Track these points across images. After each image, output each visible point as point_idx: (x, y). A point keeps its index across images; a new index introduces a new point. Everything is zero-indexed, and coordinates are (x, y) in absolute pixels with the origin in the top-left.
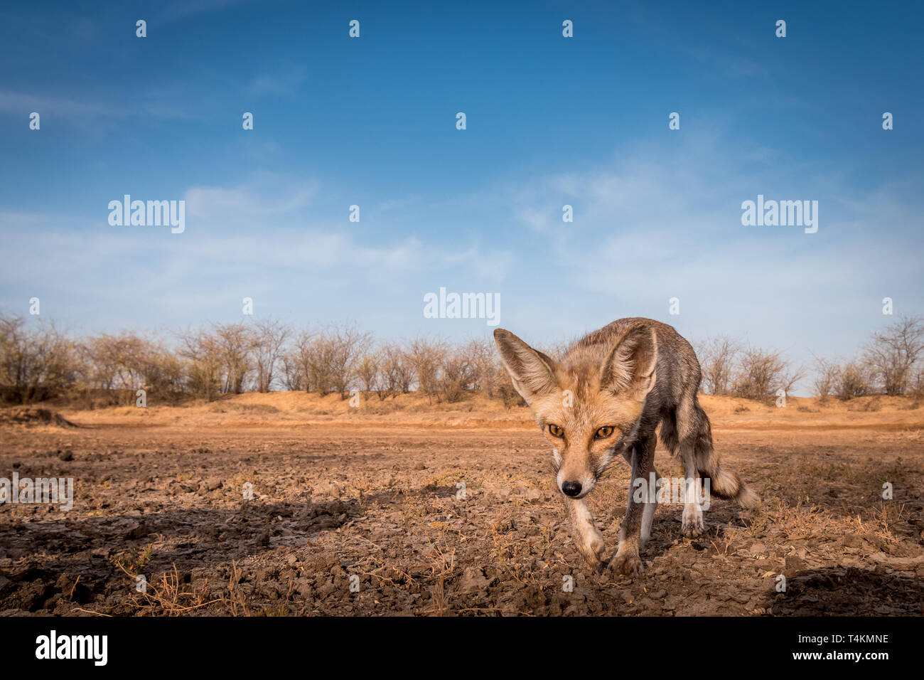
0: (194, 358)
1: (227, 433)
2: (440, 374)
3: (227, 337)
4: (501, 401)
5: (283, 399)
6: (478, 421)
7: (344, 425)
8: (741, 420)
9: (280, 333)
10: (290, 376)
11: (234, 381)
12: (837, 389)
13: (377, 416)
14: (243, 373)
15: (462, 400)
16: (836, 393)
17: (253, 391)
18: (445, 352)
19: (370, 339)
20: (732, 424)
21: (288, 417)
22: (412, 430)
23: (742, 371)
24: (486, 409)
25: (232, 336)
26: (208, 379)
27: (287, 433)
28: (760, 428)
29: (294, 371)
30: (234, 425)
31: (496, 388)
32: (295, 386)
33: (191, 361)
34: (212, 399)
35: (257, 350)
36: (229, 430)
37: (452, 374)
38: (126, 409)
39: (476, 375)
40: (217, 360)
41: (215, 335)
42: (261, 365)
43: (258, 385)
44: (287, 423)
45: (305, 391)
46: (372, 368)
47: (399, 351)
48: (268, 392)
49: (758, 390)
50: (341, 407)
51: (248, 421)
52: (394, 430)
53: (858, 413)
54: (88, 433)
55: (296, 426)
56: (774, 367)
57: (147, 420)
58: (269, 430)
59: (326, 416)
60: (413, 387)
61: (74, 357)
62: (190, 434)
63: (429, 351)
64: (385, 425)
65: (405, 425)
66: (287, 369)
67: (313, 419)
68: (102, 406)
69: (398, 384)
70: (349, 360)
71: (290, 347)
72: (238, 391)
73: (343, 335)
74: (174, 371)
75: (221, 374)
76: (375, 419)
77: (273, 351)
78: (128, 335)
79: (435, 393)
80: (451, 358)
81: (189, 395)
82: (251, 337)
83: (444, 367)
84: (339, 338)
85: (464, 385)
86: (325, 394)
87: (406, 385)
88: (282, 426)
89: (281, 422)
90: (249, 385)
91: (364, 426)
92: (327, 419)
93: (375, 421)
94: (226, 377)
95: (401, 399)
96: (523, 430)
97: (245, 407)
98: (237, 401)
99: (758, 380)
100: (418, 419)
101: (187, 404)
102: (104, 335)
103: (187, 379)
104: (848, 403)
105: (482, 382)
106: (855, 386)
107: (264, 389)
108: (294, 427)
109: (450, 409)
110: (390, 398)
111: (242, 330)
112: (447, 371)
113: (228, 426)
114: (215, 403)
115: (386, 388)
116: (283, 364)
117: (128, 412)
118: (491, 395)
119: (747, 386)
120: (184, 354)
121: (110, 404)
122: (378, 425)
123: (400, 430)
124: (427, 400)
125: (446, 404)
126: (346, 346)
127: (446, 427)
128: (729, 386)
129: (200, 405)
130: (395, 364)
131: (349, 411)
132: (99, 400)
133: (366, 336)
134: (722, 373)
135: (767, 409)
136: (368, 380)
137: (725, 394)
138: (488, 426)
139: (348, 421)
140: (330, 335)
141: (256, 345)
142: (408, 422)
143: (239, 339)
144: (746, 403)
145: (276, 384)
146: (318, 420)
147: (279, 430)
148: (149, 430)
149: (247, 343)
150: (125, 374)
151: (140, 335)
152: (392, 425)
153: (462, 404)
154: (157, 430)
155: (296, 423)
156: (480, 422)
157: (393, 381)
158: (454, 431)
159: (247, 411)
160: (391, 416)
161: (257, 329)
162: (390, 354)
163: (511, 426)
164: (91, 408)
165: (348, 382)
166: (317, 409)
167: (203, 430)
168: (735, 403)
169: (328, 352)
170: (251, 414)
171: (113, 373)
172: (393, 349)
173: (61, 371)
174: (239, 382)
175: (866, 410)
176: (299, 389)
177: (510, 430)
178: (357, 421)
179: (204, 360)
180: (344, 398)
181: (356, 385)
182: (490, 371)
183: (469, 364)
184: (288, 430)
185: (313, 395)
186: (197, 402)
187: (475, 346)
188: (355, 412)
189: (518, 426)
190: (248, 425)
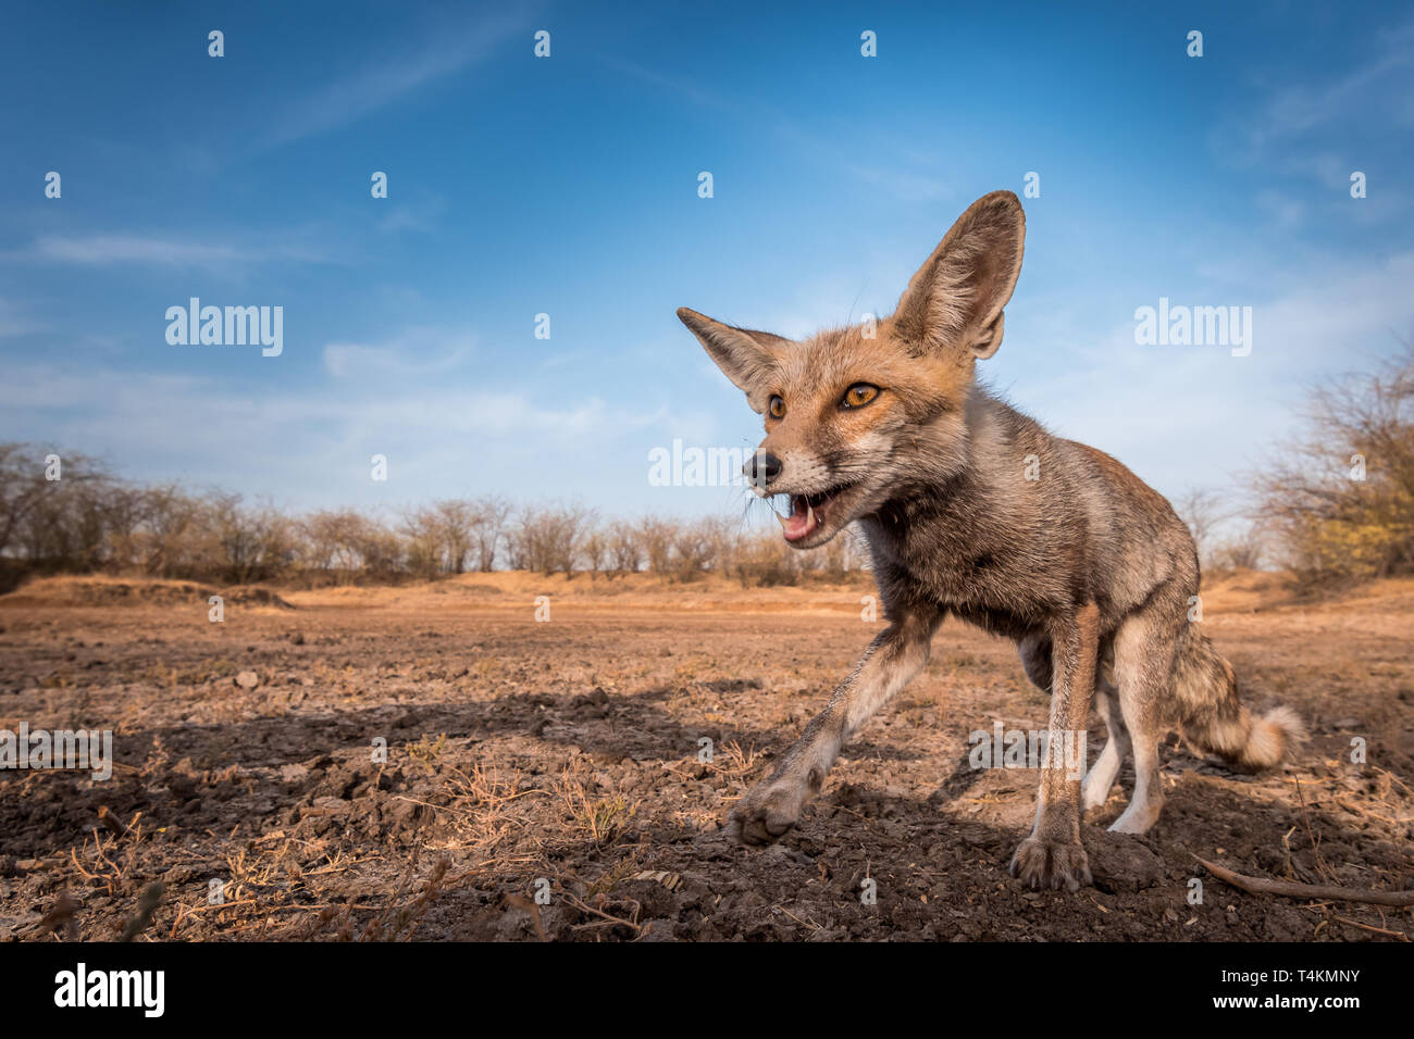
0: (414, 535)
1: (447, 616)
2: (672, 553)
3: (448, 512)
4: (738, 581)
5: (506, 577)
6: (714, 603)
7: (571, 607)
9: (503, 509)
10: (514, 556)
11: (455, 560)
13: (605, 597)
14: (464, 551)
15: (697, 580)
17: (474, 570)
18: (677, 528)
19: (597, 514)
21: (512, 598)
22: (642, 613)
24: (723, 590)
25: (453, 512)
26: (428, 557)
27: (510, 616)
29: (517, 549)
30: (457, 607)
31: (732, 568)
32: (518, 565)
33: (410, 539)
34: (433, 578)
35: (479, 527)
36: (451, 612)
37: (685, 552)
38: (344, 589)
39: (711, 553)
40: (438, 537)
41: (435, 511)
42: (483, 543)
43: (480, 565)
44: (511, 605)
45: (529, 571)
46: (599, 547)
47: (628, 527)
48: (490, 571)
50: (568, 587)
51: (469, 602)
52: (624, 613)
54: (306, 615)
57: (367, 601)
58: (492, 612)
60: (643, 566)
61: (292, 534)
62: (410, 616)
63: (660, 526)
64: (613, 608)
65: (634, 608)
66: (510, 547)
68: (320, 586)
69: (627, 565)
70: (576, 536)
71: (513, 523)
72: (459, 571)
73: (568, 510)
74: (393, 548)
75: (442, 553)
76: (603, 600)
77: (495, 528)
78: (346, 511)
79: (667, 572)
80: (684, 535)
81: (409, 575)
82: (473, 513)
83: (676, 545)
84: (564, 513)
85: (698, 564)
86: (550, 573)
87: (636, 564)
88: (505, 608)
89: (504, 604)
90: (471, 563)
91: (592, 608)
93: (603, 603)
94: (446, 556)
95: (631, 579)
96: (763, 613)
97: (467, 588)
98: (457, 581)
100: (649, 600)
101: (408, 584)
102: (323, 512)
103: (406, 558)
105: (718, 560)
107: (487, 568)
108: (518, 609)
109: (683, 590)
110: (618, 578)
111: (462, 505)
112: (680, 548)
113: (450, 608)
114: (435, 584)
115: (614, 567)
116: (506, 542)
117: (347, 593)
118: (727, 575)
120: (403, 531)
121: (328, 584)
122: (606, 608)
124: (658, 580)
125: (679, 585)
126: (572, 522)
127: (680, 609)
129: (420, 585)
130: (624, 542)
131: (576, 592)
132: (316, 580)
133: (593, 511)
136: (595, 558)
138: (725, 608)
139: (575, 603)
140: (555, 510)
141: (478, 521)
142: (639, 604)
143: (459, 515)
145: (499, 563)
147: (502, 612)
148: (368, 612)
149: (467, 520)
150: (344, 552)
151: (358, 511)
152: (620, 607)
153: (696, 584)
154: (375, 612)
155: (519, 604)
156: (716, 604)
157: (621, 559)
158: (688, 614)
159: (469, 592)
160: (620, 597)
161: (479, 505)
162: (618, 530)
163: (749, 609)
164: (309, 588)
165: (573, 561)
166: (542, 590)
167: (423, 612)
169: (552, 529)
170: (473, 594)
171: (331, 552)
172: (622, 526)
173: (278, 549)
174: (460, 561)
176: (522, 568)
177: (749, 613)
178: (584, 603)
179: (424, 538)
180: (570, 578)
181: (583, 564)
182: (726, 548)
183: (704, 541)
184: (512, 612)
185: (538, 574)
186: (417, 582)
187: (710, 523)
188: (582, 593)
189: (757, 609)
190: (470, 607)
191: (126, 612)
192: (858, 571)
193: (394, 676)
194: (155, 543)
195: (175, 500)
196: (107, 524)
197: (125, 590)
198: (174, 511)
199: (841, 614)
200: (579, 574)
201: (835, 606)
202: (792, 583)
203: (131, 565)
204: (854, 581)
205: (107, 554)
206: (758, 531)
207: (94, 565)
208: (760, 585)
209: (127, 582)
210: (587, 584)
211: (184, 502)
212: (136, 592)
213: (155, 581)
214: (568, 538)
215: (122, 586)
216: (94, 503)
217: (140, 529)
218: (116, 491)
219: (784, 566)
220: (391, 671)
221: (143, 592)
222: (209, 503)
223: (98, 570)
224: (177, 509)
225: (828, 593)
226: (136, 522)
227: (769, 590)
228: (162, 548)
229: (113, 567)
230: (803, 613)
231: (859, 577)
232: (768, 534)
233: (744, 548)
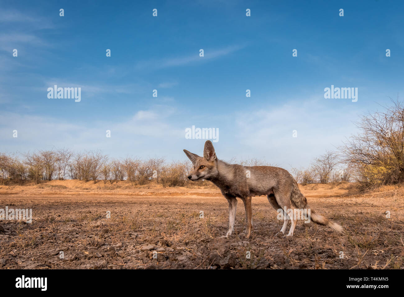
0: (31, 165)
1: (43, 197)
2: (137, 173)
3: (45, 156)
4: (162, 185)
5: (70, 183)
7: (95, 194)
9: (68, 155)
10: (73, 174)
11: (48, 175)
12: (301, 181)
13: (109, 190)
14: (52, 172)
15: (146, 184)
16: (301, 182)
17: (56, 179)
18: (139, 164)
19: (107, 158)
21: (71, 190)
22: (123, 196)
25: (48, 156)
26: (37, 174)
27: (69, 197)
29: (74, 171)
30: (47, 194)
31: (160, 179)
32: (75, 178)
33: (29, 166)
34: (38, 182)
35: (58, 162)
36: (45, 196)
37: (141, 173)
39: (152, 173)
40: (41, 166)
41: (40, 155)
42: (60, 169)
43: (58, 177)
44: (70, 193)
45: (79, 179)
46: (108, 171)
47: (119, 163)
48: (63, 180)
50: (94, 186)
51: (53, 192)
52: (116, 196)
53: (309, 191)
55: (74, 195)
57: (9, 191)
58: (62, 196)
59: (87, 190)
60: (125, 178)
62: (28, 197)
63: (132, 163)
64: (112, 194)
65: (120, 194)
66: (71, 170)
67: (81, 192)
69: (119, 177)
70: (98, 167)
71: (72, 161)
72: (50, 179)
73: (95, 156)
74: (22, 170)
75: (42, 172)
76: (108, 192)
77: (65, 163)
79: (134, 181)
80: (141, 167)
81: (28, 181)
82: (56, 156)
83: (138, 170)
84: (94, 157)
85: (146, 178)
86: (87, 181)
87: (122, 177)
88: (68, 194)
89: (68, 193)
90: (54, 177)
91: (103, 195)
92: (88, 192)
94: (45, 173)
95: (120, 183)
96: (170, 197)
97: (52, 186)
98: (49, 183)
100: (126, 192)
101: (27, 185)
103: (27, 174)
104: (305, 186)
106: (308, 179)
108: (72, 195)
109: (140, 188)
110: (115, 183)
111: (52, 153)
112: (140, 171)
113: (45, 194)
114: (39, 185)
115: (113, 179)
116: (70, 168)
117: (2, 188)
118: (158, 182)
120: (27, 163)
122: (109, 194)
123: (118, 197)
124: (131, 184)
125: (139, 186)
126: (97, 161)
127: (138, 195)
129: (33, 185)
130: (118, 169)
131: (97, 188)
133: (105, 156)
136: (106, 175)
138: (156, 195)
139: (97, 193)
140: (90, 156)
141: (58, 160)
142: (122, 193)
143: (51, 157)
145: (66, 177)
146: (84, 192)
147: (66, 196)
149: (54, 159)
151: (7, 155)
153: (146, 185)
155: (74, 193)
156: (152, 193)
157: (116, 176)
159: (53, 188)
160: (115, 190)
161: (59, 153)
162: (115, 164)
163: (165, 195)
165: (97, 176)
166: (84, 187)
167: (33, 196)
169: (89, 163)
170: (55, 189)
172: (117, 162)
174: (51, 175)
175: (312, 189)
176: (76, 179)
177: (165, 197)
178: (100, 193)
179: (35, 166)
180: (95, 183)
181: (101, 177)
182: (158, 172)
183: (149, 169)
184: (70, 196)
185: (82, 181)
186: (31, 184)
187: (152, 162)
188: (100, 189)
189: (168, 195)
190: (53, 194)
199: (200, 197)
200: (99, 181)
201: (198, 194)
202: (182, 186)
206: (170, 165)
208: (170, 186)
210: (102, 185)
214: (95, 167)
219: (179, 179)
225: (196, 189)
227: (173, 188)
230: (186, 197)
232: (174, 167)
233: (165, 172)
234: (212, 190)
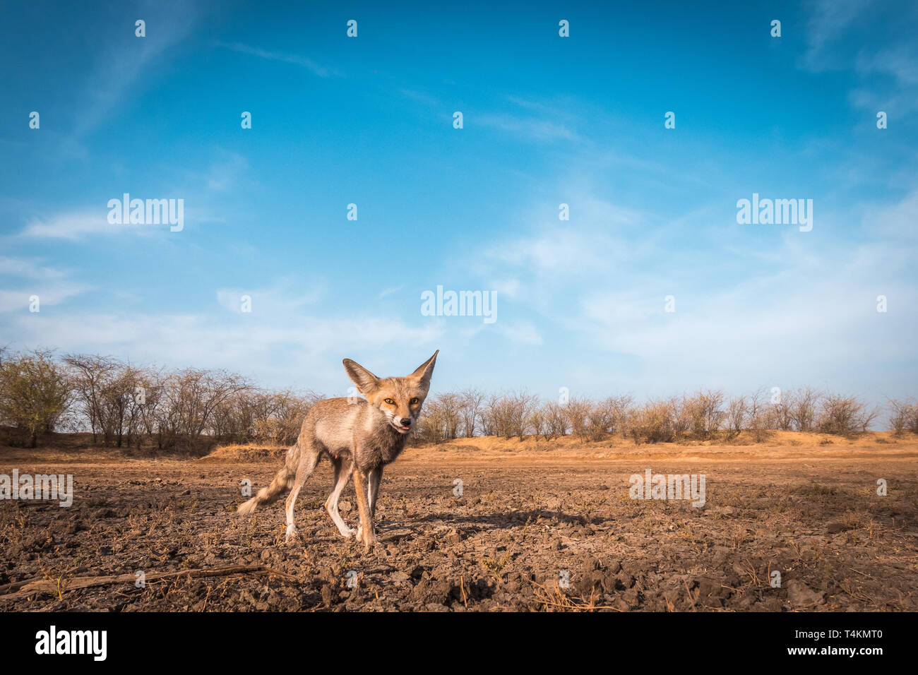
2: (587, 422)
3: (445, 401)
4: (633, 440)
5: (482, 442)
6: (617, 454)
7: (524, 459)
8: (826, 451)
9: (478, 398)
10: (486, 427)
11: (450, 430)
13: (545, 452)
14: (456, 425)
15: (604, 440)
16: (910, 427)
17: (462, 436)
18: (589, 406)
19: (537, 399)
20: (819, 454)
21: (486, 453)
23: (824, 412)
25: (448, 401)
26: (434, 429)
28: (844, 457)
29: (488, 423)
30: (452, 459)
31: (628, 431)
32: (489, 433)
34: (438, 442)
35: (464, 409)
36: (450, 463)
37: (595, 421)
39: (613, 421)
40: (440, 417)
42: (466, 419)
43: (466, 433)
44: (486, 457)
45: (496, 436)
46: (539, 420)
47: (557, 406)
48: (472, 437)
49: (839, 427)
50: (521, 446)
51: (460, 456)
52: (558, 461)
55: (492, 460)
56: (852, 408)
58: (477, 462)
59: (511, 453)
60: (568, 432)
62: (426, 465)
63: (578, 405)
64: (551, 458)
65: (564, 458)
66: (484, 422)
67: (503, 455)
69: (558, 429)
70: (524, 414)
71: (484, 406)
72: (454, 437)
73: (519, 398)
75: (442, 426)
76: (544, 454)
77: (474, 410)
79: (584, 435)
80: (594, 410)
81: (423, 440)
82: (459, 401)
83: (589, 417)
84: (516, 398)
85: (605, 429)
86: (509, 437)
87: (563, 430)
88: (482, 460)
89: (482, 457)
90: (460, 433)
91: (536, 459)
92: (512, 455)
93: (545, 456)
94: (445, 428)
95: (561, 440)
96: (651, 460)
97: (459, 448)
98: (453, 443)
99: (838, 419)
100: (574, 453)
101: (422, 446)
103: (421, 430)
105: (618, 427)
107: (470, 435)
108: (490, 460)
109: (596, 446)
110: (553, 440)
111: (454, 396)
112: (592, 419)
113: (449, 460)
114: (439, 445)
115: (550, 433)
116: (481, 418)
118: (625, 435)
119: (830, 424)
122: (546, 458)
123: (562, 462)
124: (579, 440)
125: (593, 443)
126: (521, 405)
127: (594, 459)
128: (813, 424)
129: (431, 447)
130: (555, 416)
131: (526, 449)
133: (534, 397)
134: (806, 414)
135: (849, 441)
136: (537, 427)
137: (811, 430)
138: (624, 458)
139: (526, 456)
140: (510, 397)
141: (463, 406)
142: (567, 456)
143: (452, 402)
144: (829, 437)
145: (477, 432)
146: (506, 455)
147: (482, 462)
149: (457, 405)
152: (556, 458)
153: (604, 442)
154: (405, 463)
155: (492, 457)
157: (554, 428)
158: (600, 461)
159: (460, 450)
160: (555, 451)
161: (463, 396)
162: (551, 409)
163: (641, 458)
165: (524, 429)
166: (505, 448)
167: (434, 463)
168: (820, 437)
169: (509, 409)
170: (462, 452)
172: (553, 406)
174: (454, 431)
176: (492, 435)
178: (532, 456)
179: (432, 417)
180: (522, 440)
181: (530, 430)
182: (623, 418)
183: (607, 414)
184: (487, 462)
185: (501, 438)
186: (428, 445)
187: (612, 402)
188: (531, 449)
189: (646, 458)
190: (461, 459)
191: (267, 465)
192: (716, 431)
193: (433, 504)
194: (281, 426)
195: (289, 399)
196: (254, 414)
197: (266, 453)
198: (290, 406)
199: (705, 460)
200: (528, 437)
201: (701, 455)
202: (669, 441)
203: (269, 438)
204: (713, 438)
205: (255, 432)
206: (644, 406)
207: (249, 438)
208: (647, 442)
209: (266, 448)
210: (533, 443)
211: (295, 400)
212: (272, 453)
213: (281, 448)
214: (520, 416)
215: (264, 450)
216: (247, 403)
217: (272, 417)
218: (258, 396)
219: (662, 429)
220: (430, 501)
221: (275, 453)
222: (308, 401)
223: (251, 441)
224: (291, 405)
225: (695, 447)
226: (269, 413)
227: (653, 445)
228: (285, 428)
229: (259, 440)
230: (679, 460)
231: (716, 435)
232: (651, 408)
233: (635, 417)
234: (727, 447)
